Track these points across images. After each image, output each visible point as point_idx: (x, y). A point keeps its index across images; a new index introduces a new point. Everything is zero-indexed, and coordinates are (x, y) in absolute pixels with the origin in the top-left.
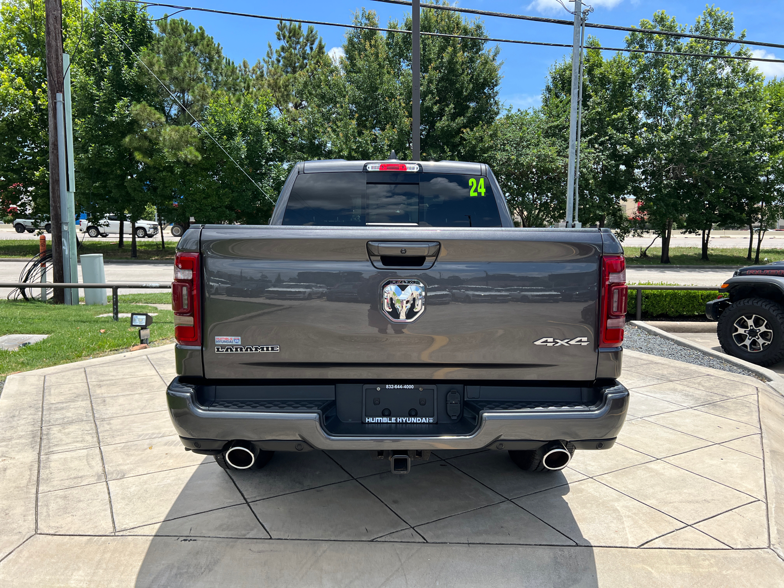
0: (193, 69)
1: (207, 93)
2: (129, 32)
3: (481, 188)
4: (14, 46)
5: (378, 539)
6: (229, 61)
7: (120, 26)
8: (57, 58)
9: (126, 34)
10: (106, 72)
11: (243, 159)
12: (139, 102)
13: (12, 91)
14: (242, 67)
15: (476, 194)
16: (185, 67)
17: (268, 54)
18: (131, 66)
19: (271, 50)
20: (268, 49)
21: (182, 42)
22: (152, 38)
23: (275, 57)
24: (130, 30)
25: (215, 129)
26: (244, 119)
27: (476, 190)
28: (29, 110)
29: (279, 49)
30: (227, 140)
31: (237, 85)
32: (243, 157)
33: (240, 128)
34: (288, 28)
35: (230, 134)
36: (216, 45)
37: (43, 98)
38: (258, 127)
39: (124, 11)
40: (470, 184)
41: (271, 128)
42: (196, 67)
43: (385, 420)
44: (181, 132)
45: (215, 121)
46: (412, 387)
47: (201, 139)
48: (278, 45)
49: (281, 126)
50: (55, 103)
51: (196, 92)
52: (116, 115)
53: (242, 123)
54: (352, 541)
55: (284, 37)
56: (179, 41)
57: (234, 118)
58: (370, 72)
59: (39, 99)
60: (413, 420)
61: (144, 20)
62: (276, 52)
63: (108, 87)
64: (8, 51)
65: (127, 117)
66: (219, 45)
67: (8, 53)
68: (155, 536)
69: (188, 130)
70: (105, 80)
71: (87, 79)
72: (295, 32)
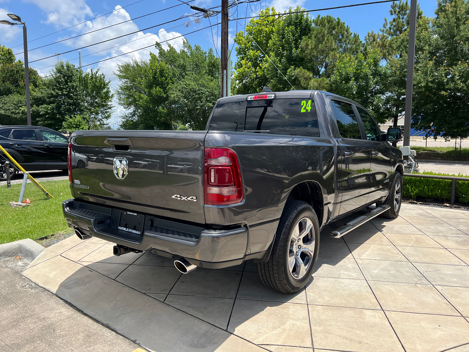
0: (330, 44)
1: (336, 57)
2: (298, 29)
3: (308, 107)
4: (249, 47)
5: (147, 294)
6: (356, 35)
7: (293, 27)
8: (225, 53)
9: (296, 30)
10: (284, 53)
11: (354, 94)
12: (299, 67)
13: (246, 69)
14: (367, 37)
15: (305, 111)
16: (326, 43)
17: (384, 25)
18: (297, 48)
19: (386, 22)
20: (384, 22)
21: (325, 29)
22: (310, 30)
23: (388, 26)
24: (299, 28)
25: (338, 78)
26: (357, 70)
27: (305, 108)
28: (253, 78)
29: (392, 20)
30: (345, 83)
31: (358, 49)
32: (354, 93)
33: (354, 76)
34: (398, 5)
35: (347, 79)
36: (346, 27)
37: (260, 71)
38: (366, 74)
39: (297, 19)
40: (302, 104)
41: (376, 74)
42: (332, 42)
43: (125, 229)
44: (319, 82)
45: (339, 73)
46: (136, 214)
47: (331, 85)
48: (390, 18)
49: (383, 71)
50: (223, 75)
51: (330, 57)
52: (287, 76)
53: (356, 72)
54: (138, 291)
55: (395, 12)
56: (324, 29)
57: (351, 70)
58: (449, 25)
59: (258, 72)
60: (134, 231)
61: (306, 21)
62: (390, 22)
63: (285, 62)
64: (247, 49)
65: (293, 76)
66: (348, 26)
67: (247, 51)
68: (85, 266)
69: (323, 80)
70: (284, 58)
71: (275, 59)
72: (402, 8)
